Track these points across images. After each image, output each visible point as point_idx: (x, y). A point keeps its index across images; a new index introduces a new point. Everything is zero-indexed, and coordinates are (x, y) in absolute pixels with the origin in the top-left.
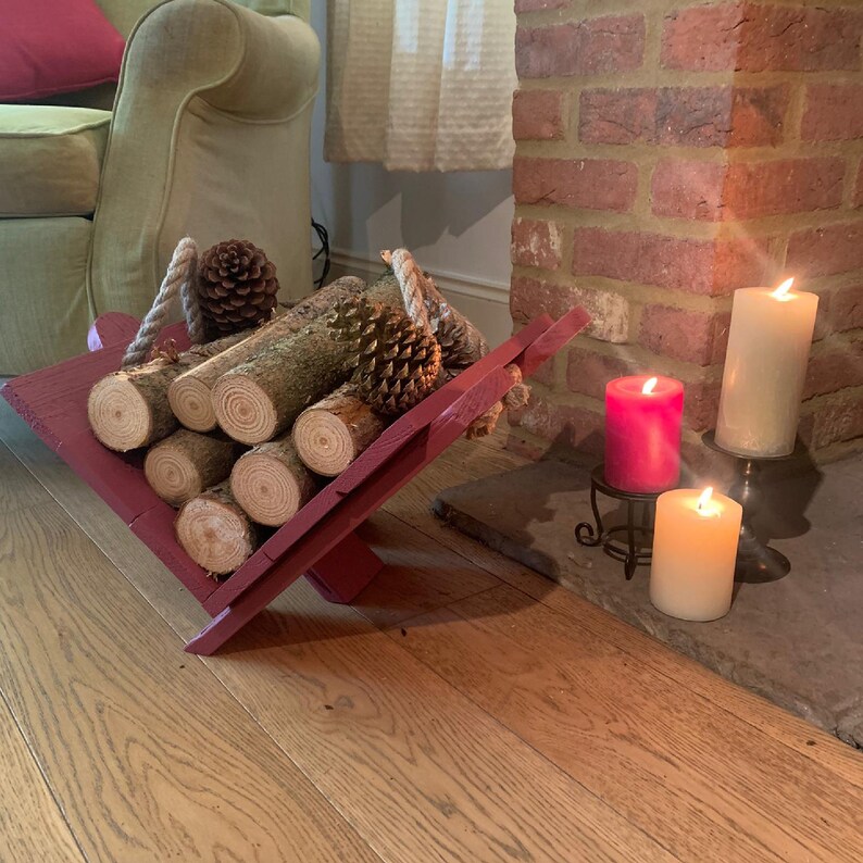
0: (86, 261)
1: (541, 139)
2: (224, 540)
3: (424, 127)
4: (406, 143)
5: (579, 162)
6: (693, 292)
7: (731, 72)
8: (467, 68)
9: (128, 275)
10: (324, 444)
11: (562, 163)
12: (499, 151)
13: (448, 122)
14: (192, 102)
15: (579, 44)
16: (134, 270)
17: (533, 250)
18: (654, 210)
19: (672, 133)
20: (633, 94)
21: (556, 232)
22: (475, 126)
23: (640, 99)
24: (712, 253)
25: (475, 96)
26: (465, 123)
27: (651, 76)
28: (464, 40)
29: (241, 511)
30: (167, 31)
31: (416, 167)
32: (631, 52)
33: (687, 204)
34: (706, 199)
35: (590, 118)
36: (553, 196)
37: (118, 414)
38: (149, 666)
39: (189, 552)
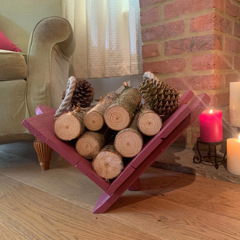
0: (25, 93)
1: (152, 57)
2: (112, 166)
3: (101, 66)
4: (97, 70)
5: (166, 61)
6: (208, 89)
7: (213, 30)
8: (113, 49)
9: (41, 96)
10: (150, 124)
11: (160, 62)
12: (122, 71)
13: (109, 64)
14: (55, 46)
15: (163, 30)
16: (42, 94)
18: (192, 70)
19: (196, 48)
20: (182, 40)
22: (116, 65)
23: (185, 41)
24: (213, 77)
25: (115, 57)
26: (113, 64)
27: (187, 34)
28: (111, 42)
29: (119, 154)
30: (47, 26)
31: (100, 76)
32: (180, 29)
33: (203, 66)
34: (209, 64)
35: (168, 48)
36: (157, 72)
37: (67, 127)
38: (84, 220)
39: (98, 173)
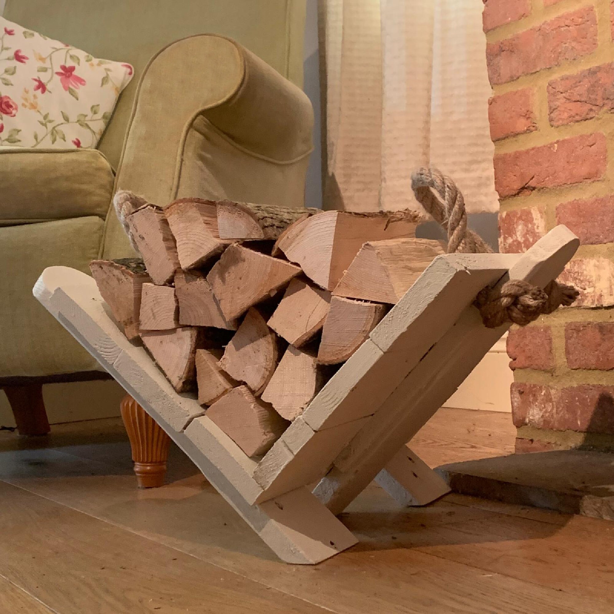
0: (98, 253)
1: (516, 135)
11: (538, 150)
14: (196, 121)
15: (541, 43)
17: (519, 239)
20: (593, 72)
21: (539, 215)
27: (606, 53)
32: (586, 38)
35: (558, 103)
36: (532, 183)
